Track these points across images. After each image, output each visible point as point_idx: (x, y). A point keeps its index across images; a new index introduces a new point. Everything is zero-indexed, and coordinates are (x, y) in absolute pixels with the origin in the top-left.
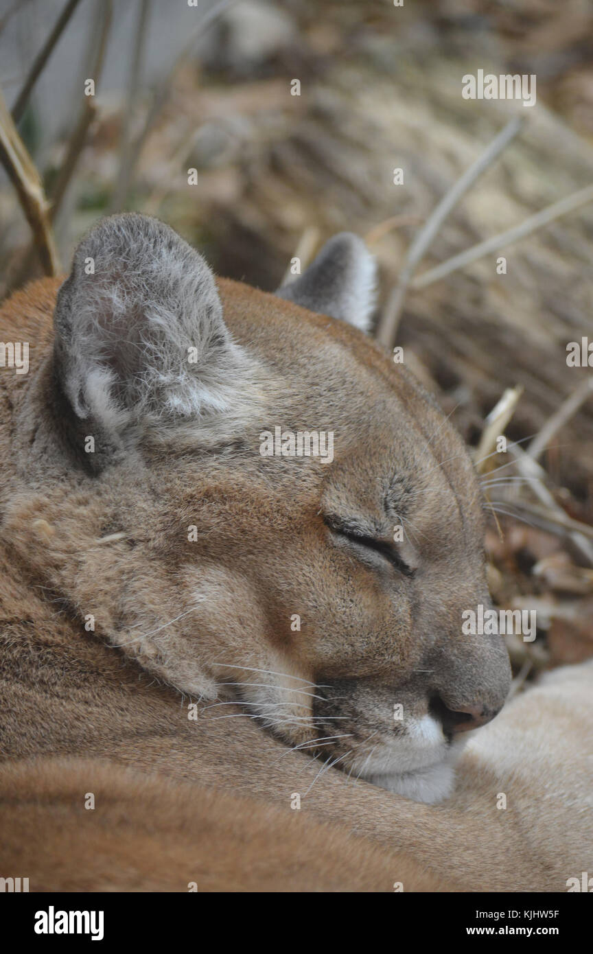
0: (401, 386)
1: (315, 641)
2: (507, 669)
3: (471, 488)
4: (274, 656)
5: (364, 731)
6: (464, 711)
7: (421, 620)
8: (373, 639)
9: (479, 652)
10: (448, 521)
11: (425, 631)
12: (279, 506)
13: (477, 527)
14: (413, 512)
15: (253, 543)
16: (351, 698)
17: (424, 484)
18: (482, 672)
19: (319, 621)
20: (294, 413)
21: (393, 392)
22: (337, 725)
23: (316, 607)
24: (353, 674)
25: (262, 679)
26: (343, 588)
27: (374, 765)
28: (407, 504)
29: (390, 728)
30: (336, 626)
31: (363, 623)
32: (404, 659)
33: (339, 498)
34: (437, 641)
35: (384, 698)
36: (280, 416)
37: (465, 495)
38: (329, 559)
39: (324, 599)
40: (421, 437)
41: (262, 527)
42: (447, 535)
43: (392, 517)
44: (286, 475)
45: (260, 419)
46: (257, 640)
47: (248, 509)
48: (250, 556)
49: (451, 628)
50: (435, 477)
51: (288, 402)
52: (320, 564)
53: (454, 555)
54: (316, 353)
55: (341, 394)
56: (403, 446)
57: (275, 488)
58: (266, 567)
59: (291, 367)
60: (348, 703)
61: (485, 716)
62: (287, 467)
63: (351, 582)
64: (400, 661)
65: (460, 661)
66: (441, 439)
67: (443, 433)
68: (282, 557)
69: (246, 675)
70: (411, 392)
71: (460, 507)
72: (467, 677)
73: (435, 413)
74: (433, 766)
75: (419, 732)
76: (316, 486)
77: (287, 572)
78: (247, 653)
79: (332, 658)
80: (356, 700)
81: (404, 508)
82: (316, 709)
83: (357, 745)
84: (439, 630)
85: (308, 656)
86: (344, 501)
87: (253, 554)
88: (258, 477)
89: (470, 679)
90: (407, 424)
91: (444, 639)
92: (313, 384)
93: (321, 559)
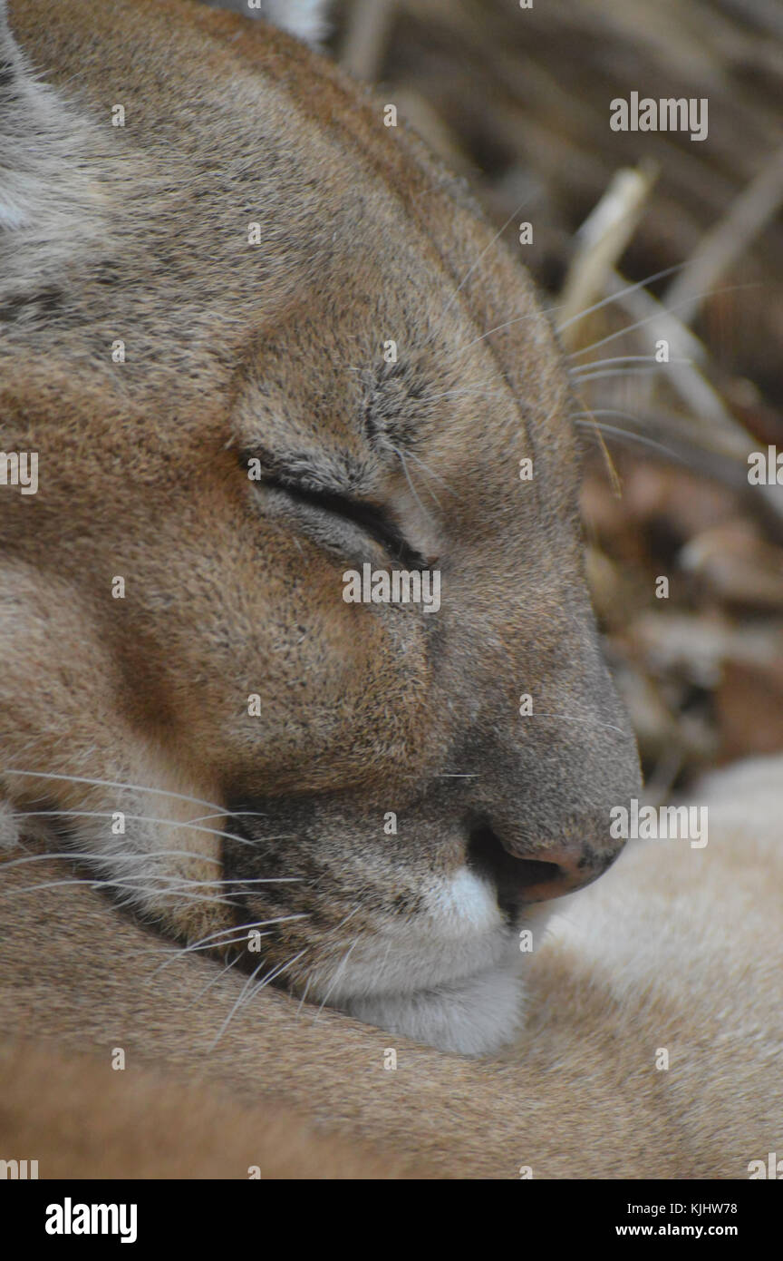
0: (396, 165)
1: (225, 719)
2: (631, 767)
3: (548, 382)
4: (138, 753)
5: (332, 907)
6: (543, 859)
7: (449, 667)
8: (348, 710)
9: (572, 733)
10: (501, 455)
11: (458, 690)
12: (142, 431)
13: (563, 465)
14: (428, 438)
15: (88, 513)
16: (304, 837)
17: (450, 378)
18: (581, 775)
19: (233, 674)
20: (170, 229)
21: (379, 178)
22: (276, 896)
23: (227, 646)
24: (307, 786)
25: (113, 801)
26: (282, 604)
27: (354, 977)
28: (414, 421)
29: (387, 898)
30: (269, 684)
31: (327, 676)
32: (414, 752)
33: (267, 410)
34: (484, 711)
35: (374, 836)
36: (139, 236)
37: (536, 398)
38: (250, 542)
39: (244, 628)
40: (442, 277)
41: (106, 477)
42: (500, 485)
43: (383, 450)
44: (156, 365)
45: (95, 245)
46: (100, 717)
47: (76, 438)
48: (83, 541)
49: (512, 682)
50: (473, 363)
51: (156, 206)
52: (233, 553)
53: (515, 526)
54: (213, 97)
55: (269, 185)
56: (404, 295)
57: (132, 394)
58: (117, 562)
59: (159, 127)
60: (298, 849)
61: (586, 868)
62: (157, 346)
63: (300, 591)
64: (405, 754)
65: (532, 751)
66: (483, 277)
67: (487, 267)
68: (151, 541)
69: (78, 792)
70: (418, 177)
71: (527, 425)
72: (548, 786)
73: (470, 222)
74: (477, 975)
75: (448, 905)
76: (221, 388)
77: (163, 572)
78: (81, 746)
79: (261, 753)
80: (314, 841)
81: (409, 429)
82: (230, 863)
83: (319, 937)
84: (487, 688)
85: (210, 750)
86: (279, 418)
87: (89, 535)
88: (95, 369)
89: (553, 790)
90: (411, 249)
91: (498, 707)
92: (208, 166)
93: (235, 542)
